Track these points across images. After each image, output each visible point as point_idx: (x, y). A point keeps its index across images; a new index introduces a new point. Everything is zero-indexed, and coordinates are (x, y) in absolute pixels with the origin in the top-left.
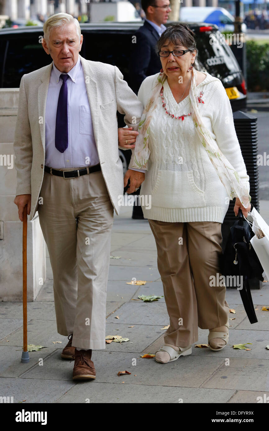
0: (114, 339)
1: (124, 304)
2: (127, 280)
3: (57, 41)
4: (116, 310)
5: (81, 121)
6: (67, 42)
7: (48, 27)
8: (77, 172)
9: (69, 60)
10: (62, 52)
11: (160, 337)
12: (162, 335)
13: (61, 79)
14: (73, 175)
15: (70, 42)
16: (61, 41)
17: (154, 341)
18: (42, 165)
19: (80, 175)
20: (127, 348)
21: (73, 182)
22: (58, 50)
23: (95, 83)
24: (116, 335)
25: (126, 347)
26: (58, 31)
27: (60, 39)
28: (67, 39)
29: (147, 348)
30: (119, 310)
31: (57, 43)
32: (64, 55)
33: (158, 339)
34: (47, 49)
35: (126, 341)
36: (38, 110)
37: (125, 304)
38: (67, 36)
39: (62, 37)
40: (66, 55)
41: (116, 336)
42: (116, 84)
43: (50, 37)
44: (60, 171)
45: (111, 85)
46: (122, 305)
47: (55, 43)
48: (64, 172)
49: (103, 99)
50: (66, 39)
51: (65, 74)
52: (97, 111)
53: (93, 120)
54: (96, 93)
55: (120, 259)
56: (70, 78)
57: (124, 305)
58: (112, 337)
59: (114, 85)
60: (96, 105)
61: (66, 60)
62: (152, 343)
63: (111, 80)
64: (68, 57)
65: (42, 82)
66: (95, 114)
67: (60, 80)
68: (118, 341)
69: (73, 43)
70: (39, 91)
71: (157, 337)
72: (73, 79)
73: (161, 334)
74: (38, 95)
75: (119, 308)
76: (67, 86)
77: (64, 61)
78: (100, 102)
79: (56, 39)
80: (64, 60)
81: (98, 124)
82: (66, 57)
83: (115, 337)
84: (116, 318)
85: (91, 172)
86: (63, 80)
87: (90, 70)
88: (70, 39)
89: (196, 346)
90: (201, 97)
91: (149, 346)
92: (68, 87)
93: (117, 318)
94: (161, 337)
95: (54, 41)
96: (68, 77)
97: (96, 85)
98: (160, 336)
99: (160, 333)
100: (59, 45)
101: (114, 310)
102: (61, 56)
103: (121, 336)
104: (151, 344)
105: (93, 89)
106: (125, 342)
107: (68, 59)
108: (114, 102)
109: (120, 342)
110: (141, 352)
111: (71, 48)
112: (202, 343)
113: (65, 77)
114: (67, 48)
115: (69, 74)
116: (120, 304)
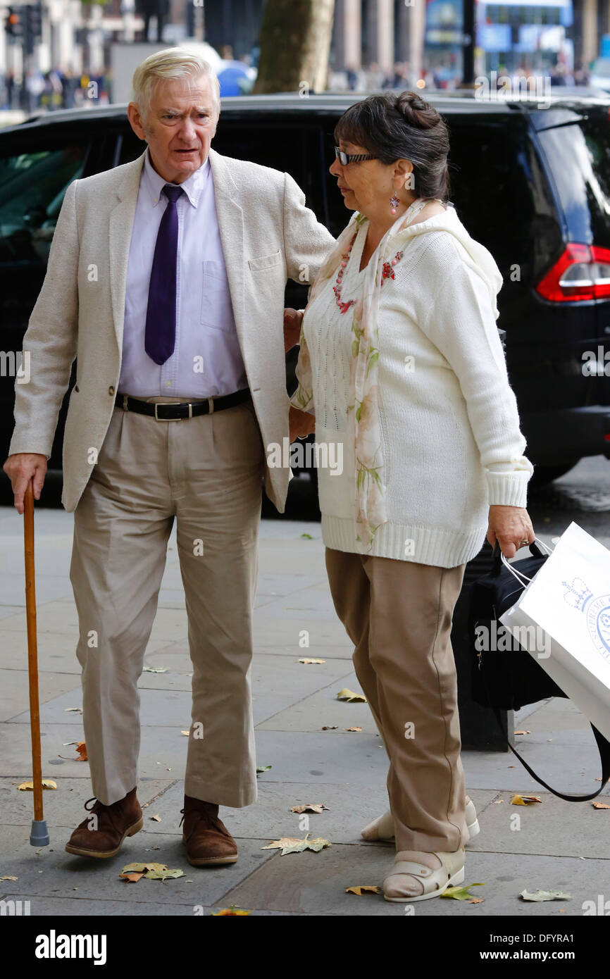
0: (146, 871)
1: (174, 784)
2: (181, 727)
3: (171, 112)
4: (153, 801)
5: (206, 296)
6: (192, 116)
7: (150, 77)
8: (188, 408)
9: (195, 155)
10: (180, 136)
11: (260, 867)
12: (264, 863)
13: (163, 197)
14: (179, 414)
15: (199, 116)
16: (180, 112)
17: (246, 878)
18: (112, 388)
19: (194, 415)
20: (177, 895)
21: (176, 429)
22: (171, 131)
23: (239, 212)
24: (152, 862)
25: (177, 892)
26: (174, 88)
27: (179, 108)
28: (194, 109)
29: (227, 894)
30: (161, 799)
31: (170, 117)
32: (185, 143)
33: (256, 872)
34: (141, 127)
35: (176, 876)
36: (109, 263)
37: (177, 785)
38: (193, 103)
39: (184, 103)
40: (189, 145)
41: (151, 864)
42: (286, 216)
43: (153, 101)
44: (148, 401)
45: (274, 218)
46: (169, 787)
47: (163, 117)
48: (156, 405)
49: (256, 249)
50: (191, 109)
51: (174, 185)
52: (242, 273)
53: (232, 291)
54: (240, 233)
55: (167, 672)
56: (186, 195)
57: (173, 788)
58: (141, 867)
59: (280, 218)
60: (241, 260)
61: (187, 154)
62: (240, 883)
63: (275, 206)
64: (193, 147)
65: (119, 200)
66: (235, 279)
67: (160, 199)
68: (157, 877)
69: (204, 119)
70: (112, 221)
71: (252, 867)
72: (192, 200)
73: (262, 860)
74: (111, 228)
75: (160, 795)
76: (177, 212)
77: (182, 156)
78: (247, 255)
79: (170, 108)
80: (184, 154)
81: (244, 300)
82: (188, 149)
83: (150, 866)
84: (153, 819)
85: (217, 409)
86: (169, 199)
87: (228, 180)
88: (201, 108)
89: (347, 891)
90: (394, 264)
91: (232, 889)
92: (179, 216)
93: (156, 820)
94: (262, 867)
95: (163, 110)
96: (182, 193)
97: (241, 216)
98: (261, 865)
99: (260, 857)
100: (173, 122)
101: (150, 799)
102: (176, 145)
103: (163, 864)
104: (237, 886)
105: (233, 223)
106: (174, 878)
107: (191, 153)
108: (281, 255)
109: (161, 879)
110: (213, 905)
111: (201, 129)
112: (364, 884)
113: (173, 193)
114: (191, 128)
115: (184, 186)
116: (163, 785)
